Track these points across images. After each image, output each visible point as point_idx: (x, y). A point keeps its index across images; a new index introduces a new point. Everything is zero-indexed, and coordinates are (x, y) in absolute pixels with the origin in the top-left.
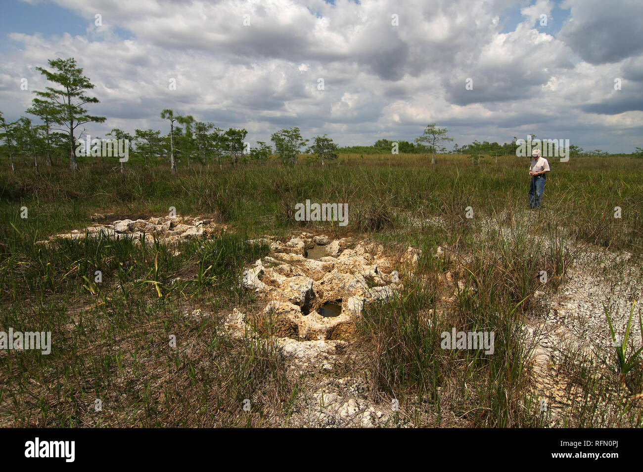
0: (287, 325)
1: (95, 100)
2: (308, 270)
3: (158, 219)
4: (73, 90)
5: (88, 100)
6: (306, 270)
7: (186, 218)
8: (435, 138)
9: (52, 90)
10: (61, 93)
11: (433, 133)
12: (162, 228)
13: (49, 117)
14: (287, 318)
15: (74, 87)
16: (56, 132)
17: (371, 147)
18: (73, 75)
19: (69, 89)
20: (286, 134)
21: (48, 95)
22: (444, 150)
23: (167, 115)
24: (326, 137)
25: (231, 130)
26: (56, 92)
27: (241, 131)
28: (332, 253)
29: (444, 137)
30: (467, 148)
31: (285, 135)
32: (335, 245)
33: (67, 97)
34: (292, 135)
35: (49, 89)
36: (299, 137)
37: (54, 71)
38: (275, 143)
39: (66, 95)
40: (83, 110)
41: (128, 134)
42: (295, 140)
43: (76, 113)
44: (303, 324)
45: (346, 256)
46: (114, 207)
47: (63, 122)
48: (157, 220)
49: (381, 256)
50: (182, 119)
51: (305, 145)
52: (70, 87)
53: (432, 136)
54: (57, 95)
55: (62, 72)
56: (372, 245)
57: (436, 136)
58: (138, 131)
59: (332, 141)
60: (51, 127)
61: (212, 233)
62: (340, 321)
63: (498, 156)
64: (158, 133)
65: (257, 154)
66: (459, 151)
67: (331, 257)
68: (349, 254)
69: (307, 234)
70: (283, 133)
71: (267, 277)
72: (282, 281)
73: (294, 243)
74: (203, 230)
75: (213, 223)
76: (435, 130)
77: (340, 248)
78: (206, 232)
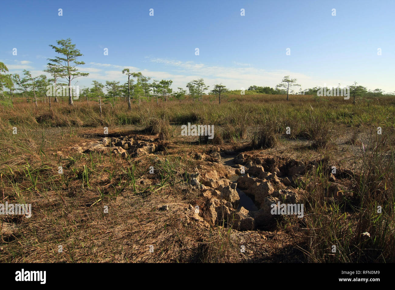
1: (83, 63)
5: (79, 63)
8: (289, 85)
10: (63, 59)
11: (288, 81)
13: (56, 74)
18: (70, 48)
20: (196, 83)
21: (55, 61)
22: (293, 92)
23: (126, 72)
24: (222, 84)
25: (162, 80)
27: (169, 81)
28: (240, 162)
29: (295, 84)
30: (308, 91)
32: (241, 157)
34: (199, 83)
35: (57, 57)
36: (203, 84)
37: (59, 47)
38: (189, 89)
39: (66, 60)
40: (76, 69)
42: (201, 86)
43: (72, 71)
45: (250, 164)
47: (64, 77)
50: (135, 74)
51: (208, 89)
52: (69, 56)
53: (287, 83)
55: (64, 47)
58: (107, 82)
60: (57, 80)
64: (119, 83)
65: (177, 96)
66: (302, 92)
67: (240, 165)
68: (252, 163)
69: (220, 149)
70: (194, 82)
71: (203, 179)
72: (213, 182)
73: (214, 155)
74: (154, 145)
75: (159, 140)
76: (289, 79)
77: (245, 159)
78: (156, 146)
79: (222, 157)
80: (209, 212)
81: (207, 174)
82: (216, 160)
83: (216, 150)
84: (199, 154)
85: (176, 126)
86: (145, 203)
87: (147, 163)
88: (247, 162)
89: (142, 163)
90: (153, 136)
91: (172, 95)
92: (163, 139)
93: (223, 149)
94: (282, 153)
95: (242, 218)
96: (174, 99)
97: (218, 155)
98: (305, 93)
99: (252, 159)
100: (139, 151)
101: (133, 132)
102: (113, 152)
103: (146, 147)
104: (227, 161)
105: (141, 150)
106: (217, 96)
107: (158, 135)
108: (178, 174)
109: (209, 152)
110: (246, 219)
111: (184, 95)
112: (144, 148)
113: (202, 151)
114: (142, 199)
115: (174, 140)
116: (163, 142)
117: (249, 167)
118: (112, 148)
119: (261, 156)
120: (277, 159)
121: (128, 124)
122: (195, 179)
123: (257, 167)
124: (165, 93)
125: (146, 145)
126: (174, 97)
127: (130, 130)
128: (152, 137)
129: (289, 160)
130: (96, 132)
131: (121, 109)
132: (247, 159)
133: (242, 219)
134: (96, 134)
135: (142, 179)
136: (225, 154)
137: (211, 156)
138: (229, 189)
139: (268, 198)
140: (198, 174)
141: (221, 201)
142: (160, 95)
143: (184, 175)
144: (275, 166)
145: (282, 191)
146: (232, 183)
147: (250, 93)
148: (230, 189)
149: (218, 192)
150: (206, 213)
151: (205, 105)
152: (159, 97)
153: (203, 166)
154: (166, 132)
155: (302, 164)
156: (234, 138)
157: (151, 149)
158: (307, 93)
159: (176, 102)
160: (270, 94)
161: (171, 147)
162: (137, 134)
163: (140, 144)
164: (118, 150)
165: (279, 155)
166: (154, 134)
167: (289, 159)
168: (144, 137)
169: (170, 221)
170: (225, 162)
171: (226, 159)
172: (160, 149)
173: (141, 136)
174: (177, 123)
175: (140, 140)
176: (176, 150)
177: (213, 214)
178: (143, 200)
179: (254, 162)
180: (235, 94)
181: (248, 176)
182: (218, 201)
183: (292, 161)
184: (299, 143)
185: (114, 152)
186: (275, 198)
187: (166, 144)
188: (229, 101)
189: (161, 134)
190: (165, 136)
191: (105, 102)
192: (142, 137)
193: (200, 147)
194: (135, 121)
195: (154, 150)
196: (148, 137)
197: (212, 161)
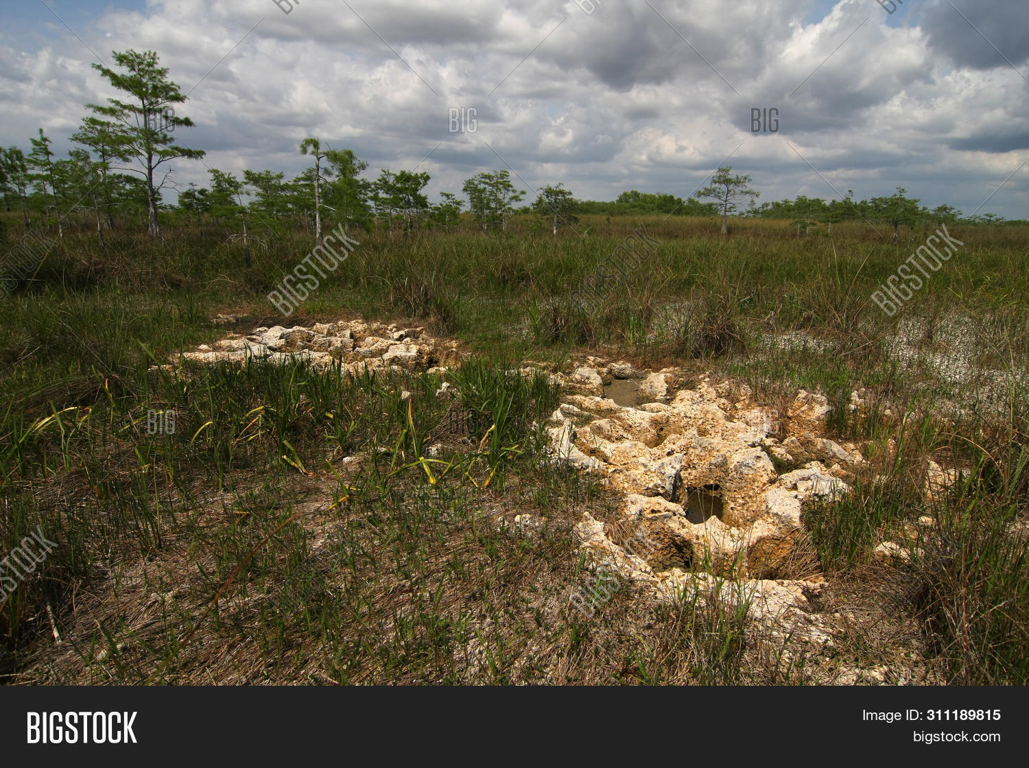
0: (666, 540)
1: (187, 122)
2: (631, 427)
3: (328, 325)
4: (151, 104)
5: (177, 122)
6: (628, 427)
7: (375, 326)
8: (729, 191)
9: (117, 103)
10: (132, 108)
11: (727, 182)
12: (341, 342)
13: (107, 148)
14: (666, 527)
15: (153, 100)
16: (118, 172)
17: (612, 203)
18: (152, 79)
19: (145, 101)
20: (487, 181)
21: (112, 112)
22: (732, 210)
23: (311, 148)
24: (561, 188)
25: (403, 173)
26: (125, 107)
27: (419, 175)
28: (656, 395)
29: (744, 190)
30: (769, 207)
31: (485, 183)
32: (658, 381)
33: (143, 115)
34: (497, 182)
35: (113, 101)
36: (509, 186)
37: (123, 71)
38: (468, 197)
39: (140, 111)
40: (169, 137)
41: (234, 178)
42: (503, 191)
43: (157, 142)
44: (701, 541)
45: (685, 402)
46: (244, 303)
47: (129, 157)
48: (326, 327)
49: (749, 405)
50: (336, 155)
51: (520, 200)
52: (147, 99)
53: (723, 187)
54: (126, 111)
55: (133, 73)
56: (726, 384)
57: (731, 187)
58: (248, 173)
59: (570, 193)
60: (110, 165)
61: (431, 353)
62: (760, 534)
63: (832, 222)
64: (280, 176)
65: (440, 214)
66: (755, 212)
67: (659, 404)
68: (690, 398)
70: (483, 180)
73: (585, 377)
74: (415, 349)
76: (729, 177)
78: (421, 352)
82: (592, 390)
91: (426, 213)
93: (603, 362)
98: (763, 212)
99: (690, 388)
103: (397, 354)
111: (456, 214)
126: (433, 218)
132: (674, 388)
172: (433, 360)
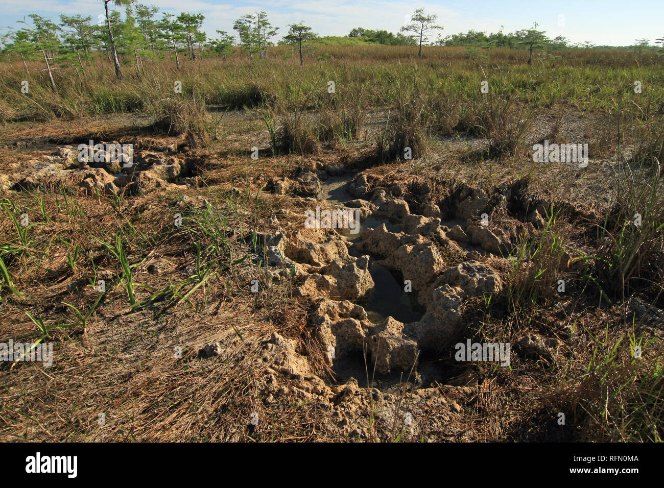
8: (423, 27)
11: (422, 19)
17: (345, 37)
20: (251, 20)
24: (304, 25)
25: (183, 14)
27: (196, 16)
30: (450, 39)
31: (249, 22)
32: (361, 181)
34: (259, 21)
38: (238, 33)
42: (262, 28)
51: (276, 35)
53: (419, 23)
57: (424, 23)
59: (310, 29)
64: (89, 19)
65: (218, 47)
66: (442, 42)
67: (361, 200)
68: (384, 195)
69: (317, 164)
70: (248, 19)
71: (292, 245)
72: (315, 251)
73: (307, 179)
74: (177, 161)
75: (187, 148)
76: (424, 16)
77: (369, 185)
78: (181, 163)
79: (322, 183)
80: (319, 340)
81: (299, 232)
82: (312, 190)
83: (308, 169)
84: (275, 179)
85: (221, 113)
86: (162, 336)
87: (162, 213)
88: (373, 192)
89: (151, 211)
90: (173, 138)
91: (205, 46)
92: (195, 146)
93: (322, 165)
94: (437, 169)
95: (394, 344)
96: (211, 54)
97: (314, 179)
98: (447, 42)
99: (384, 185)
100: (146, 177)
101: (128, 131)
102: (83, 184)
103: (160, 167)
104: (332, 189)
105: (149, 174)
106: (295, 49)
107: (183, 137)
108: (235, 237)
109: (296, 173)
110: (402, 346)
111: (231, 46)
112: (155, 169)
113: (280, 171)
114: (154, 322)
115: (219, 148)
116: (195, 153)
117: (379, 203)
118: (82, 172)
119: (401, 179)
120: (433, 184)
121: (118, 112)
122: (276, 250)
123: (394, 203)
124: (192, 42)
125: (159, 163)
126: (212, 49)
127: (121, 126)
128: (172, 141)
129: (455, 186)
130: (46, 134)
131: (100, 78)
132: (373, 186)
133: (394, 348)
134: (45, 137)
135: (152, 261)
136: (327, 175)
137: (301, 183)
138: (353, 270)
139: (442, 289)
140: (280, 236)
141: (341, 306)
142: (181, 46)
143: (248, 238)
144: (430, 200)
145: (464, 267)
146: (351, 244)
147: (352, 41)
148: (355, 269)
149: (331, 280)
150: (312, 343)
151: (275, 67)
152: (180, 51)
153: (288, 212)
154: (200, 131)
155: (481, 195)
156: (342, 140)
157: (170, 170)
158: (449, 44)
159: (216, 62)
160: (388, 45)
161: (214, 165)
162: (139, 134)
163: (147, 160)
164: (97, 177)
165: (433, 174)
166: (175, 134)
167: (455, 184)
168: (153, 142)
169: (229, 393)
170: (330, 193)
171: (331, 185)
172: (190, 170)
173: (147, 139)
174: (222, 106)
175: (146, 148)
176: (226, 173)
177: (327, 342)
178: (156, 325)
179: (388, 193)
180: (327, 45)
181: (386, 230)
182: (335, 305)
183: (461, 188)
184: (463, 145)
185: (87, 183)
186: (455, 289)
187: (204, 156)
188: (318, 60)
189: (190, 136)
190: (200, 140)
191: (62, 64)
192: (148, 141)
193: (274, 161)
194: (133, 106)
195: (177, 172)
196: (162, 142)
197: (304, 194)
